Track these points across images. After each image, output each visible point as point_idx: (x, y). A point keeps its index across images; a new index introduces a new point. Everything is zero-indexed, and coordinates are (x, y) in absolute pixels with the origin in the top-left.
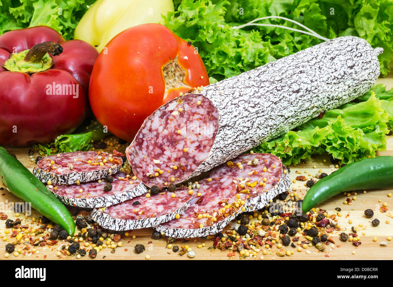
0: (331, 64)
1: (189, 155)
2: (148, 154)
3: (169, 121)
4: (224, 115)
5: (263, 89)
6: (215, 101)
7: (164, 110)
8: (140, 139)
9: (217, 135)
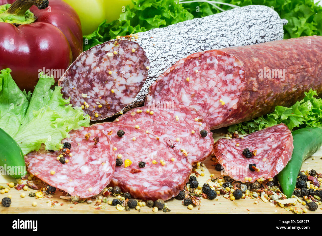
0: (248, 32)
1: (116, 96)
2: (78, 86)
3: (102, 60)
4: (154, 67)
5: (190, 46)
6: (148, 52)
7: (100, 49)
8: (73, 70)
9: (144, 85)
